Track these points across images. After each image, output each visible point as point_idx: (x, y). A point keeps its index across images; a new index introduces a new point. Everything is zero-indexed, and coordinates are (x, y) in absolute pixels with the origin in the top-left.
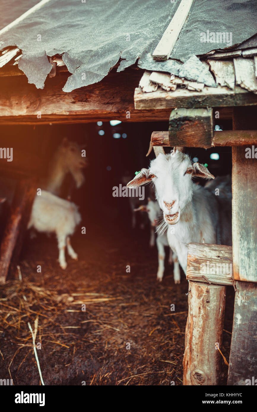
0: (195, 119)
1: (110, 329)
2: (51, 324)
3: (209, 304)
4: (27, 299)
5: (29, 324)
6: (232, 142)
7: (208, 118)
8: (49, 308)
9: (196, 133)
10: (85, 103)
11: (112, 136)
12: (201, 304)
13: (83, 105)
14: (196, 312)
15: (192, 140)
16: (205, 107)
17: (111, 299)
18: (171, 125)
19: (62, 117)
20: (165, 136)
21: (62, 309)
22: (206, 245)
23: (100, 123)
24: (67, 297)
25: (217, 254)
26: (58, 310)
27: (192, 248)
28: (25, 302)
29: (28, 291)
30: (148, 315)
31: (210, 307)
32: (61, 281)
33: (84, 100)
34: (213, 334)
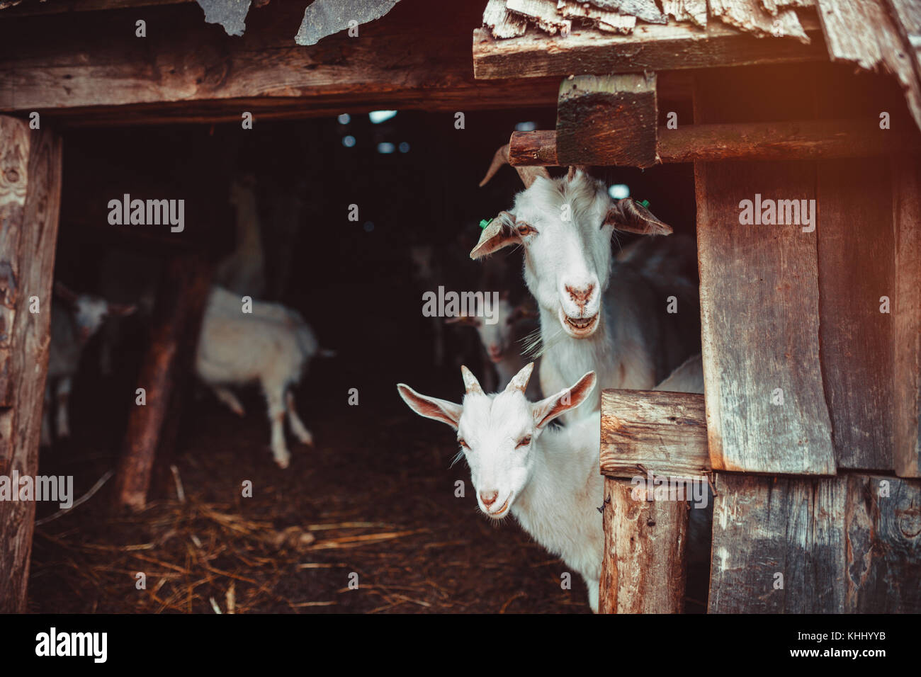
0: (618, 99)
1: (408, 602)
2: (265, 599)
3: (654, 529)
4: (202, 543)
5: (213, 601)
6: (697, 151)
7: (646, 97)
8: (257, 562)
9: (619, 132)
10: (340, 68)
11: (374, 148)
12: (635, 531)
13: (335, 72)
14: (624, 549)
15: (611, 148)
16: (639, 70)
17: (402, 534)
18: (561, 114)
19: (282, 103)
20: (542, 142)
21: (289, 561)
22: (642, 393)
23: (344, 119)
24: (298, 535)
25: (670, 412)
26: (280, 566)
27: (611, 402)
28: (197, 551)
29: (203, 524)
30: (493, 566)
31: (655, 536)
32: (279, 497)
33: (338, 60)
34: (665, 598)
